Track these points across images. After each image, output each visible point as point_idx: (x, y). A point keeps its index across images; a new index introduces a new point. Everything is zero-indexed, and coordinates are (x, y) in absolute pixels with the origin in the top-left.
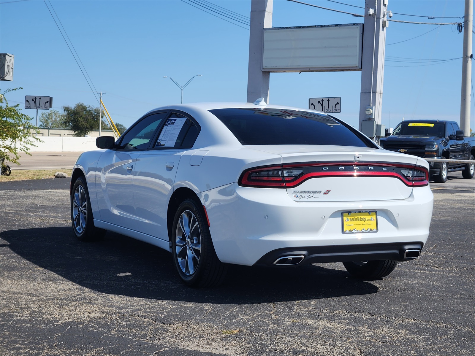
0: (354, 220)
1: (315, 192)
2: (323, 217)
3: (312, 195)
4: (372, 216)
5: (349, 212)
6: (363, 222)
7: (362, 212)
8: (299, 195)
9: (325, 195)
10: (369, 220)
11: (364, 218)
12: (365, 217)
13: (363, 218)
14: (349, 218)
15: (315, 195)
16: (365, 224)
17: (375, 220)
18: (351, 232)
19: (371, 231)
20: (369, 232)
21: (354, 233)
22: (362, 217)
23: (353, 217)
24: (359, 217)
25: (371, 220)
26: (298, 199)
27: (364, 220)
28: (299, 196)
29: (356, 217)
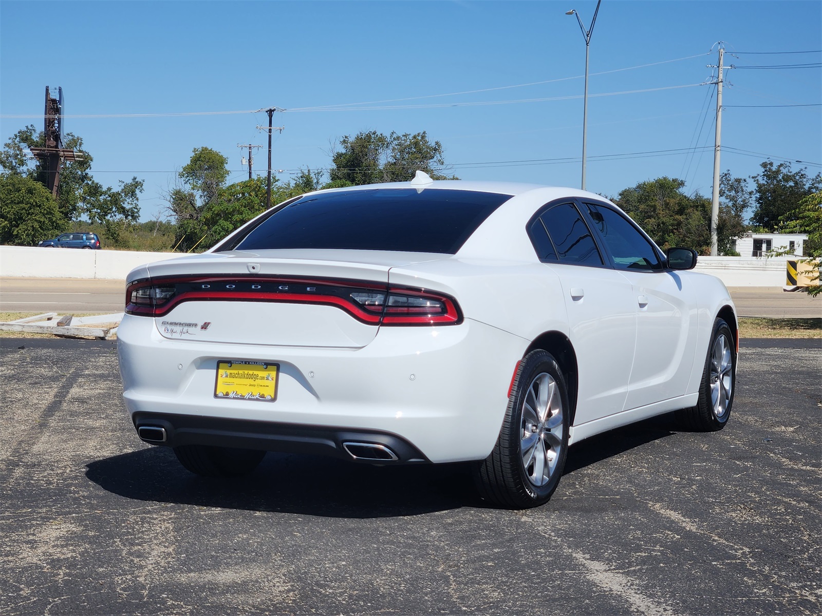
0: (237, 376)
1: (189, 325)
2: (180, 367)
3: (186, 328)
4: (269, 372)
5: (228, 362)
6: (251, 381)
7: (250, 363)
8: (170, 327)
9: (203, 330)
10: (263, 378)
11: (255, 375)
12: (256, 372)
13: (252, 375)
14: (229, 372)
15: (191, 329)
16: (254, 386)
17: (274, 379)
18: (226, 396)
19: (262, 398)
20: (257, 400)
21: (231, 398)
22: (251, 372)
23: (236, 372)
24: (246, 372)
25: (267, 379)
26: (168, 335)
27: (255, 377)
28: (170, 330)
29: (241, 372)
